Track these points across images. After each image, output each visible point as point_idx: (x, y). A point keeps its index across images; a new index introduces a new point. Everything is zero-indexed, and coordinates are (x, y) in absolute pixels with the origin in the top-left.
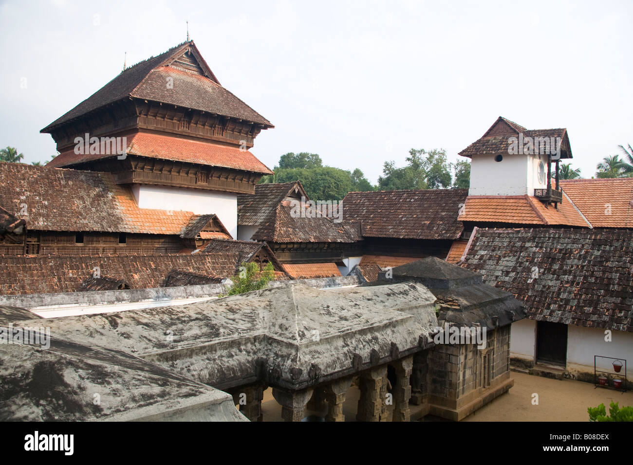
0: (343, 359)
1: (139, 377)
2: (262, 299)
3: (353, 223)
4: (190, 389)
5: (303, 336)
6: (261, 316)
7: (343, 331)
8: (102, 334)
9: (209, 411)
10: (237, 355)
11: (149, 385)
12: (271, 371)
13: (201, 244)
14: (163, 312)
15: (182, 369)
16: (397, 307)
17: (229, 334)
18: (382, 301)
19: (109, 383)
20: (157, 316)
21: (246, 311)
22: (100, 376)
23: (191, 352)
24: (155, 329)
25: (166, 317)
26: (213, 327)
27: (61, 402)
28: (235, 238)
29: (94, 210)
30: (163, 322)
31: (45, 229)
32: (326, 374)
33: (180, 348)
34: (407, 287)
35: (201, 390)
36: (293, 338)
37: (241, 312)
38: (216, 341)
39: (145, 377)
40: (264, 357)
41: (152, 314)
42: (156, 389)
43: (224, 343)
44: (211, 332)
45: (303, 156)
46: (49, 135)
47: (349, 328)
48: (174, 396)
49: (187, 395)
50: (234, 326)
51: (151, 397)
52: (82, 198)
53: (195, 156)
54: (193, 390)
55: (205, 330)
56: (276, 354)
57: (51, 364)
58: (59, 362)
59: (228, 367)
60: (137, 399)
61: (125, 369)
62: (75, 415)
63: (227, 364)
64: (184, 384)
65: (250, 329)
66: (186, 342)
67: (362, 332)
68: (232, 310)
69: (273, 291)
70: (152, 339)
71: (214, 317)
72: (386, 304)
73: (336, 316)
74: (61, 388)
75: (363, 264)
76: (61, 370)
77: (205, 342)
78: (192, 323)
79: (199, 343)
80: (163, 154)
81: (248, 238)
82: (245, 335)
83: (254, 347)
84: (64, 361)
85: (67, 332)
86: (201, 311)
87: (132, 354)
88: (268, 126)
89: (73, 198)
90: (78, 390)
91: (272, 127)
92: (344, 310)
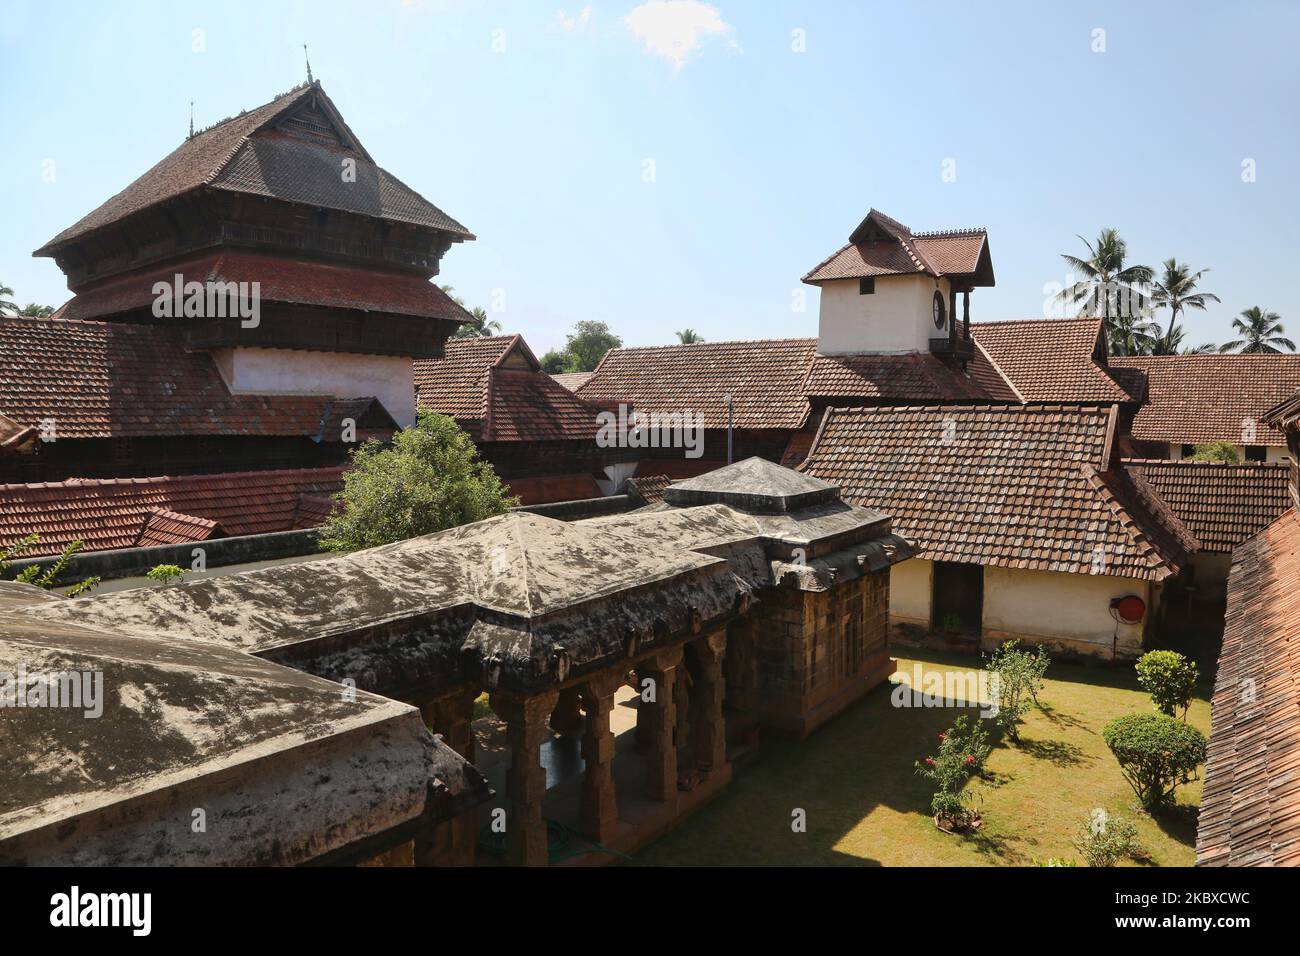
0: (608, 637)
1: (255, 689)
2: (464, 542)
4: (347, 703)
5: (537, 601)
6: (464, 572)
7: (606, 591)
8: (182, 620)
9: (380, 738)
10: (424, 642)
11: (274, 701)
12: (485, 664)
14: (290, 575)
15: (330, 670)
16: (698, 546)
17: (410, 607)
18: (672, 538)
19: (203, 704)
20: (279, 582)
21: (438, 564)
22: (185, 692)
23: (344, 642)
24: (277, 605)
25: (296, 584)
26: (380, 595)
27: (116, 741)
30: (292, 592)
33: (323, 635)
34: (713, 513)
35: (367, 702)
36: (521, 606)
37: (429, 567)
38: (388, 617)
39: (267, 688)
42: (287, 707)
43: (402, 620)
44: (377, 605)
46: (51, 261)
47: (616, 584)
48: (319, 716)
49: (344, 713)
50: (417, 591)
51: (279, 720)
53: (334, 294)
54: (351, 705)
55: (367, 601)
56: (491, 635)
59: (410, 662)
60: (254, 725)
61: (229, 676)
62: (144, 762)
63: (408, 658)
65: (447, 595)
66: (336, 624)
67: (640, 591)
68: (412, 565)
69: (483, 529)
70: (273, 622)
71: (381, 578)
72: (679, 542)
73: (594, 565)
75: (640, 475)
76: (114, 685)
77: (371, 621)
78: (343, 591)
79: (359, 623)
82: (438, 605)
83: (454, 626)
84: (117, 669)
85: (116, 619)
86: (357, 568)
87: (240, 650)
88: (462, 236)
90: (147, 719)
91: (472, 238)
92: (606, 554)
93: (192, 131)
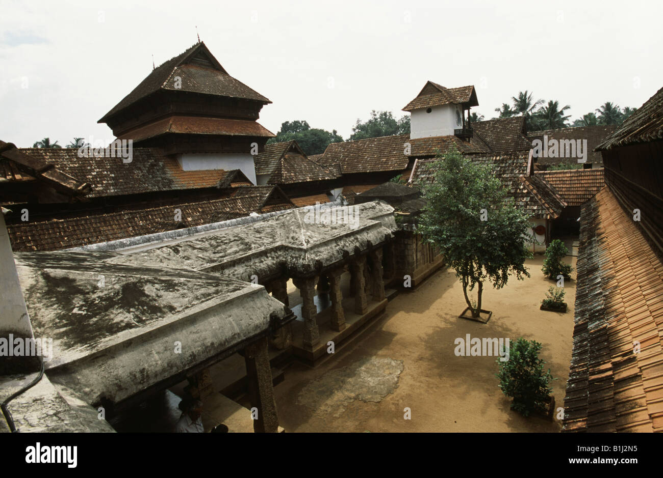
0: (337, 254)
1: (199, 284)
2: (278, 222)
3: (334, 165)
4: (236, 286)
5: (308, 242)
6: (278, 233)
7: (334, 236)
8: (169, 259)
10: (265, 261)
11: (207, 288)
12: (290, 268)
13: (232, 192)
14: (211, 239)
15: (229, 274)
16: (369, 217)
17: (258, 248)
19: (178, 290)
20: (206, 242)
21: (268, 231)
22: (170, 286)
23: (234, 263)
24: (206, 251)
25: (213, 242)
26: (246, 244)
27: (145, 308)
28: (255, 184)
29: (151, 176)
30: (211, 245)
31: (116, 194)
32: (326, 265)
33: (225, 261)
34: (374, 204)
35: (243, 285)
36: (302, 244)
37: (265, 232)
38: (250, 253)
39: (203, 283)
40: (284, 259)
41: (203, 241)
42: (212, 289)
43: (255, 253)
44: (245, 248)
45: (296, 123)
46: (105, 125)
47: (338, 233)
48: (225, 292)
49: (234, 290)
50: (260, 241)
51: (209, 295)
52: (140, 169)
53: (219, 129)
54: (237, 287)
55: (241, 247)
56: (291, 256)
57: (134, 284)
58: (139, 282)
59: (260, 269)
60: (199, 297)
61: (188, 279)
62: (157, 315)
63: (259, 268)
64: (230, 284)
65: (272, 242)
66: (229, 257)
67: (347, 236)
68: (258, 232)
69: (285, 216)
70: (205, 257)
71: (246, 238)
72: (361, 216)
73: (329, 227)
74: (144, 299)
75: (344, 193)
76: (142, 287)
77: (243, 255)
78: (232, 244)
79: (238, 256)
80: (196, 130)
81: (265, 183)
82: (269, 246)
83: (276, 254)
84: (143, 280)
85: (142, 262)
86: (237, 235)
87: (193, 270)
88: (267, 102)
89: (133, 169)
90: (157, 298)
91: (271, 103)
93: (154, 67)
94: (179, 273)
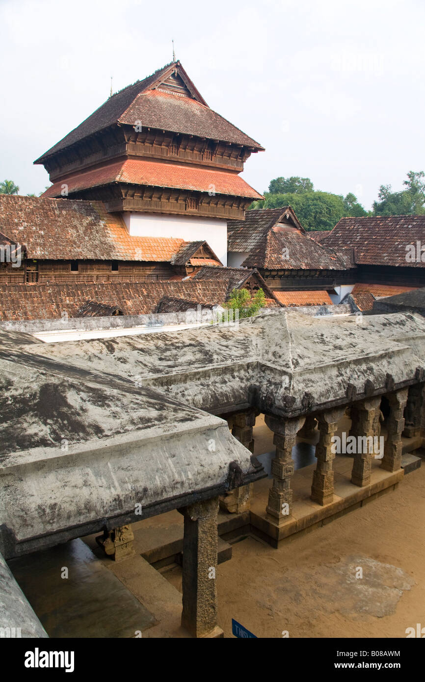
0: (337, 388)
1: (137, 401)
2: (254, 326)
3: (346, 250)
4: (186, 414)
5: (296, 364)
6: (254, 343)
7: (338, 361)
8: (100, 359)
9: (204, 436)
10: (230, 382)
11: (146, 408)
12: (264, 398)
13: (192, 271)
14: (158, 338)
15: (177, 394)
16: (393, 338)
17: (223, 361)
18: (378, 331)
19: (109, 406)
20: (151, 342)
21: (239, 338)
22: (100, 399)
23: (185, 378)
24: (150, 355)
25: (160, 343)
26: (206, 353)
27: (66, 422)
28: (225, 265)
29: (87, 238)
30: (158, 348)
31: (43, 258)
32: (319, 403)
33: (174, 373)
34: (404, 317)
35: (197, 415)
36: (287, 366)
37: (234, 339)
38: (209, 367)
39: (143, 401)
40: (257, 384)
41: (147, 340)
42: (153, 413)
43: (217, 369)
44: (205, 359)
45: (293, 180)
46: (42, 167)
47: (344, 357)
48: (171, 420)
49: (184, 420)
50: (227, 352)
51: (149, 420)
52: (75, 227)
53: (184, 182)
54: (189, 415)
55: (199, 356)
56: (269, 381)
57: (55, 387)
58: (62, 384)
59: (221, 393)
60: (136, 422)
61: (124, 393)
62: (79, 435)
63: (220, 390)
64: (180, 409)
65: (243, 356)
66: (180, 368)
67: (357, 362)
68: (224, 337)
69: (266, 318)
70: (147, 364)
71: (207, 343)
72: (382, 334)
73: (331, 344)
74: (65, 409)
75: (356, 293)
76: (64, 392)
77: (199, 368)
78: (185, 349)
79: (193, 369)
80: (153, 181)
81: (239, 264)
82: (238, 361)
83: (247, 374)
84: (66, 384)
85: (67, 356)
86: (194, 337)
87: (129, 378)
88: (258, 149)
89: (67, 227)
90: (81, 412)
91: (263, 150)
92: (338, 338)
93: (111, 93)
94: (111, 381)
